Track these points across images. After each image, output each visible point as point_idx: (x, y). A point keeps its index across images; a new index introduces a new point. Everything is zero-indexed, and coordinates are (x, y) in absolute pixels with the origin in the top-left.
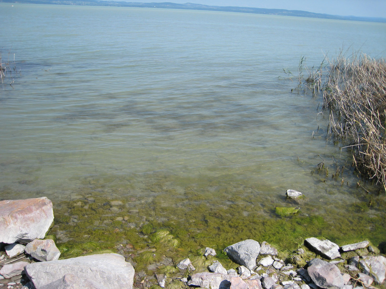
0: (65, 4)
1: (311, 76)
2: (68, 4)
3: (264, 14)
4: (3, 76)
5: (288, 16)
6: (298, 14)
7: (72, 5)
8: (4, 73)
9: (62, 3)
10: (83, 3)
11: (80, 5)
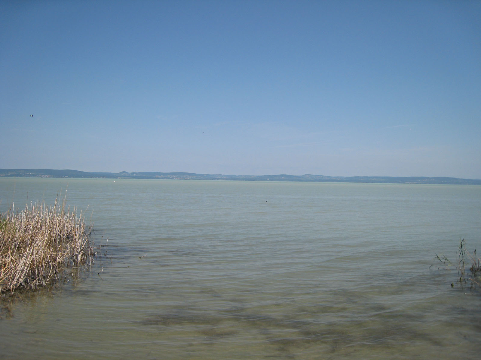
0: (169, 178)
1: (476, 264)
2: (171, 179)
3: (400, 183)
4: (92, 263)
5: (429, 184)
6: (443, 182)
7: (175, 179)
8: (93, 259)
9: (165, 177)
10: (188, 177)
11: (185, 179)
